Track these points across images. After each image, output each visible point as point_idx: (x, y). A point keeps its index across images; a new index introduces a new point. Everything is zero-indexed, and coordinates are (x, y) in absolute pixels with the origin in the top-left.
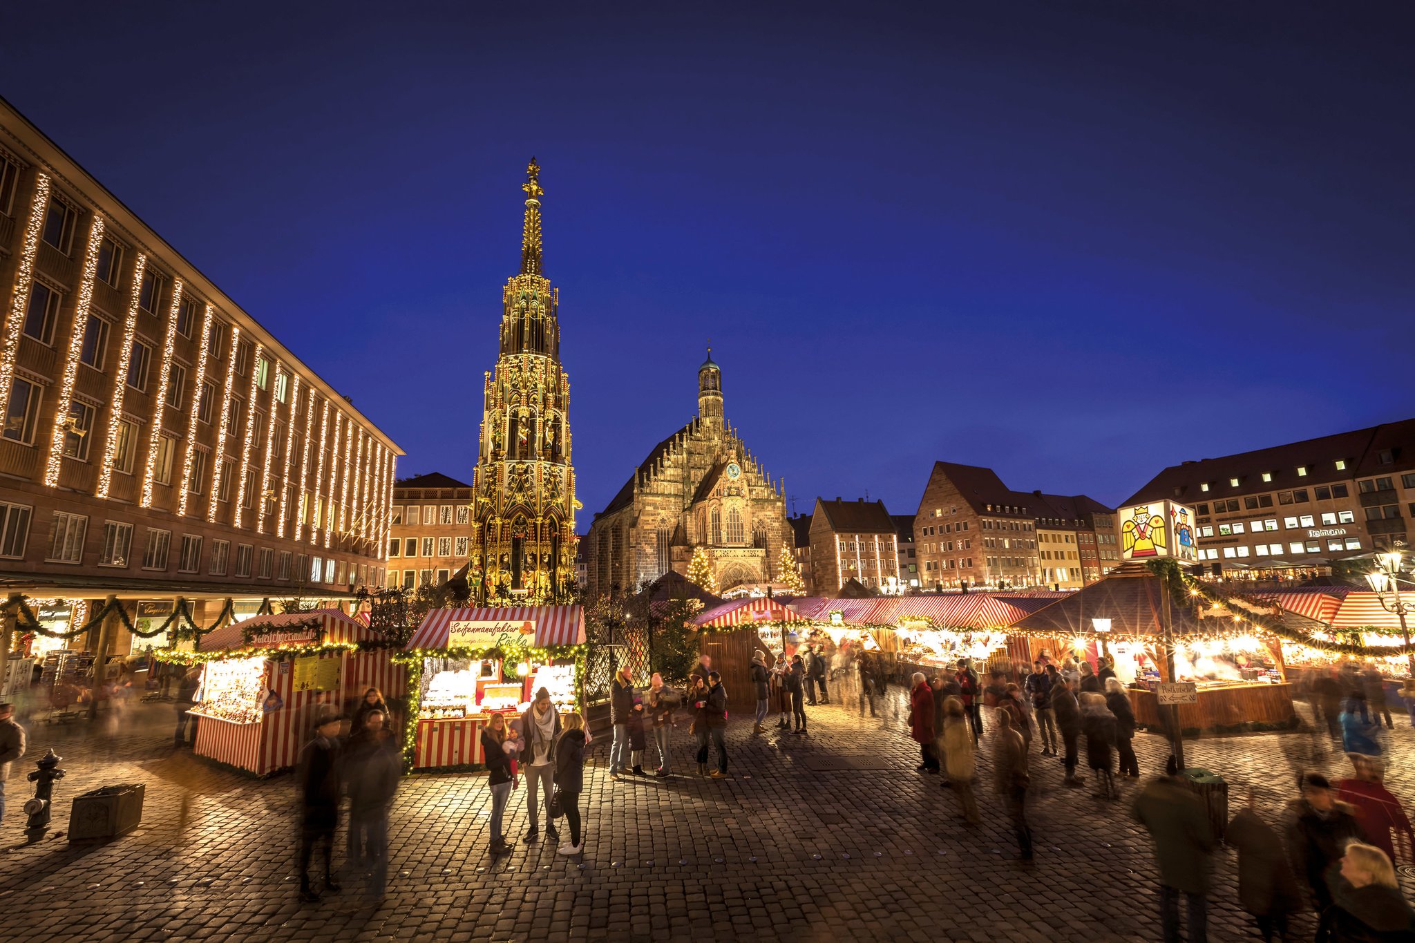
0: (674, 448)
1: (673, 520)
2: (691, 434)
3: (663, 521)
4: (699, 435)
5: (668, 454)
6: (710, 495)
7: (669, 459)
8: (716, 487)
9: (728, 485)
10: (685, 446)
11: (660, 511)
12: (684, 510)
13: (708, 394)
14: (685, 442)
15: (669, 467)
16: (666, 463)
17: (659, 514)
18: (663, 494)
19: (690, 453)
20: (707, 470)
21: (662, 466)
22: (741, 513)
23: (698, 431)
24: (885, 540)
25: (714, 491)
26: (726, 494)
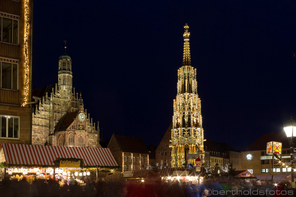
0: (45, 101)
1: (44, 140)
2: (54, 94)
3: (38, 139)
4: (59, 95)
5: (42, 103)
6: (68, 128)
7: (42, 106)
8: (72, 124)
9: (79, 124)
10: (51, 100)
11: (37, 134)
12: (50, 135)
13: (65, 73)
14: (51, 98)
15: (42, 110)
16: (40, 108)
17: (36, 136)
18: (38, 125)
19: (54, 104)
20: (63, 115)
21: (38, 110)
22: (84, 139)
23: (58, 92)
24: (144, 157)
25: (71, 126)
26: (78, 128)
